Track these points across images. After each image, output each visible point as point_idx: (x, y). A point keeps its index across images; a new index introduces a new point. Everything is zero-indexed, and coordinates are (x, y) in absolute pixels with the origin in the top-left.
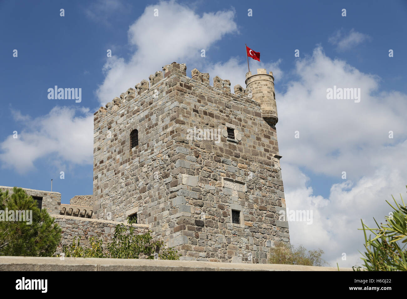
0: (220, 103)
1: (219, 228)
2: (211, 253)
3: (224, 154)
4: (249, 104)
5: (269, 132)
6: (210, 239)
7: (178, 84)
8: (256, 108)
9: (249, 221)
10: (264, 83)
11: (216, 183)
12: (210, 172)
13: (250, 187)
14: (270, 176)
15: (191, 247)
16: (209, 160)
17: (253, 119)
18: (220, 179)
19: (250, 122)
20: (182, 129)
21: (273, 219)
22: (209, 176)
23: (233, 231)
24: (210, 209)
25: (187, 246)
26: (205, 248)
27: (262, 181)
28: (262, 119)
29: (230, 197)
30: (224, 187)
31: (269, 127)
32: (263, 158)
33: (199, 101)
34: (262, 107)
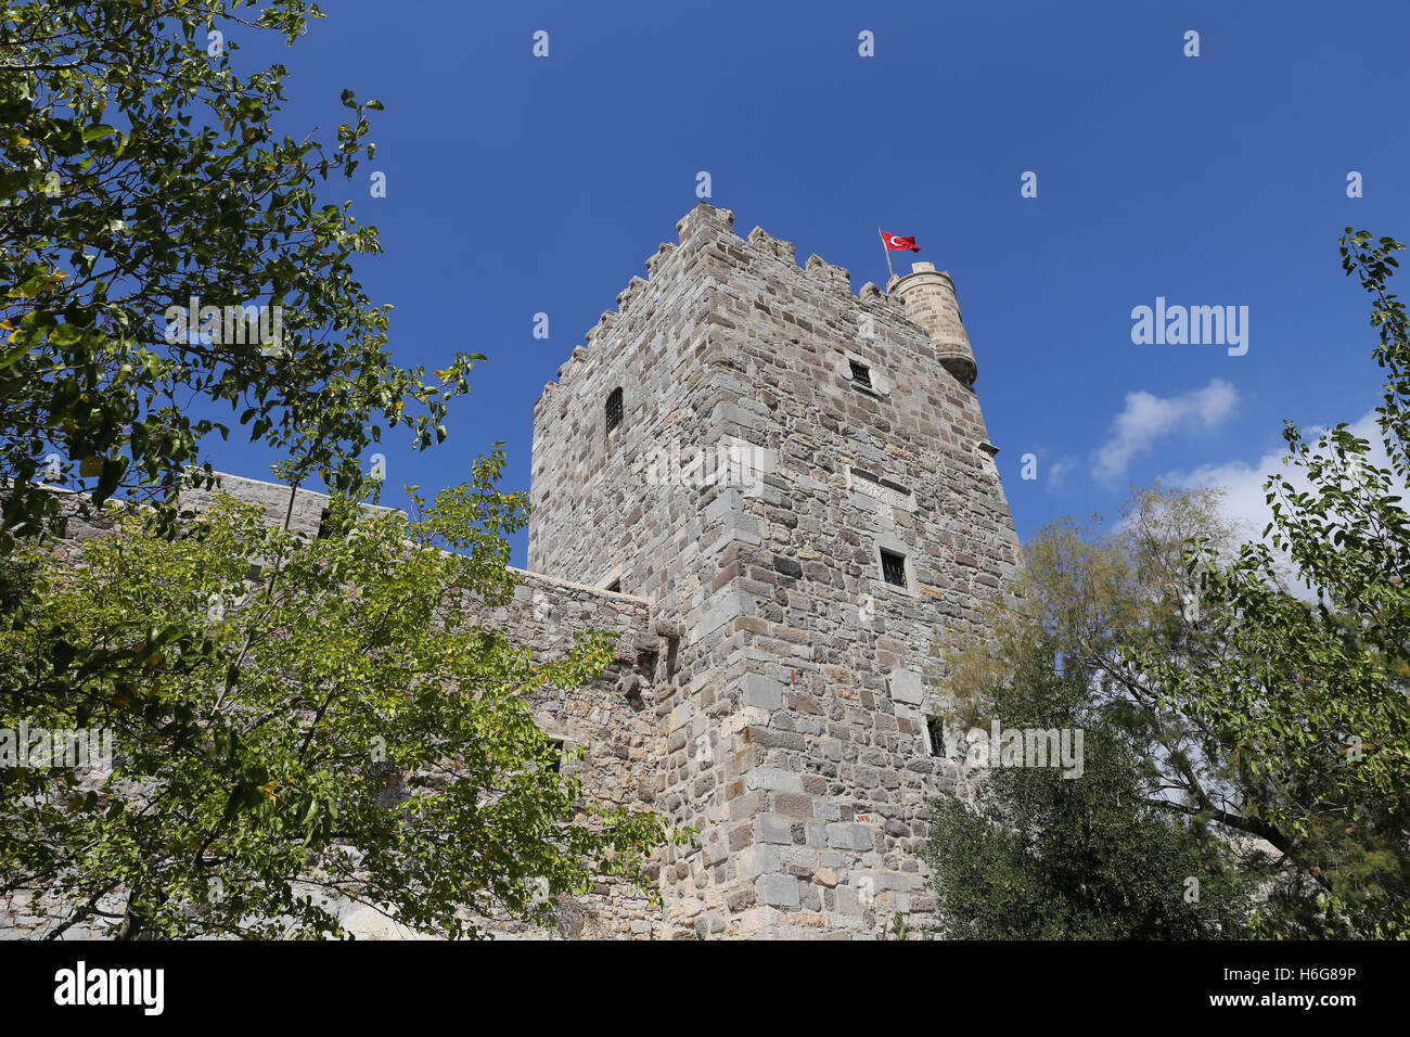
0: (826, 306)
1: (846, 590)
2: (826, 651)
3: (846, 415)
4: (900, 325)
5: (958, 393)
6: (823, 614)
7: (713, 245)
8: (920, 338)
9: (932, 584)
10: (935, 289)
11: (829, 478)
12: (810, 448)
13: (926, 504)
14: (976, 488)
15: (765, 626)
16: (808, 420)
17: (914, 357)
18: (840, 470)
19: (908, 363)
20: (728, 336)
21: (995, 590)
22: (808, 458)
23: (888, 603)
24: (816, 536)
25: (753, 622)
26: (807, 633)
27: (953, 495)
28: (936, 362)
29: (873, 517)
30: (852, 490)
31: (958, 383)
32: (951, 446)
33: (771, 291)
34: (935, 337)
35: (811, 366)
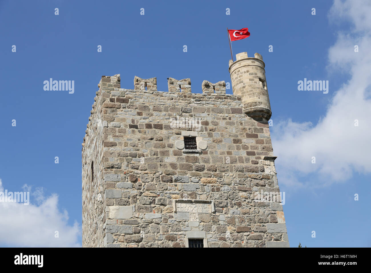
0: (174, 109)
3: (178, 170)
4: (221, 100)
5: (255, 129)
7: (108, 101)
8: (234, 103)
10: (245, 69)
11: (163, 209)
12: (154, 197)
13: (221, 205)
14: (258, 185)
16: (154, 182)
17: (228, 117)
18: (170, 203)
19: (223, 124)
20: (112, 151)
21: (260, 241)
22: (153, 202)
24: (152, 243)
27: (241, 194)
28: (243, 115)
29: (186, 223)
30: (176, 212)
31: (256, 122)
32: (244, 165)
33: (139, 114)
34: (244, 99)
35: (158, 150)
